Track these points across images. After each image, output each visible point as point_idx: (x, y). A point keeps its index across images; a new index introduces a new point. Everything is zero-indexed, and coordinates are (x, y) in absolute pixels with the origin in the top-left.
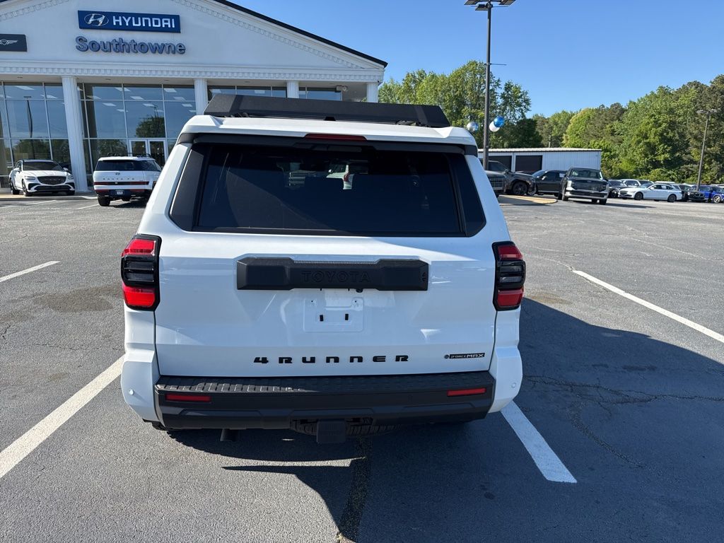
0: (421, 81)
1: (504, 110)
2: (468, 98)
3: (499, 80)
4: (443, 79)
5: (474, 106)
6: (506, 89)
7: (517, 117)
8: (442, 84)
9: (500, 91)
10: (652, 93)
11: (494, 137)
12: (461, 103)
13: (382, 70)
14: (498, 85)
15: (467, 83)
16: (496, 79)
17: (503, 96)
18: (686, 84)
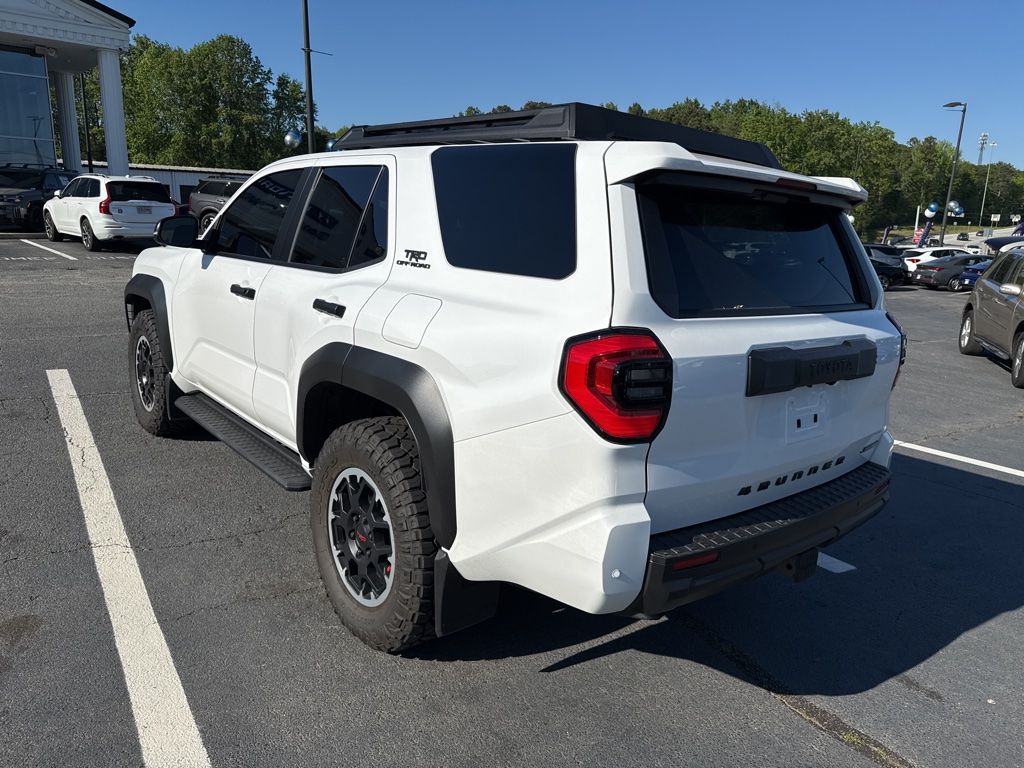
0: (141, 53)
1: (280, 115)
2: (223, 89)
3: (270, 71)
4: (179, 56)
5: (234, 105)
6: (279, 85)
7: (299, 128)
8: (180, 64)
9: (271, 87)
10: (461, 114)
11: (269, 154)
12: (213, 98)
13: (124, 30)
14: (269, 78)
15: (218, 68)
16: (266, 70)
17: (276, 95)
18: (496, 107)
